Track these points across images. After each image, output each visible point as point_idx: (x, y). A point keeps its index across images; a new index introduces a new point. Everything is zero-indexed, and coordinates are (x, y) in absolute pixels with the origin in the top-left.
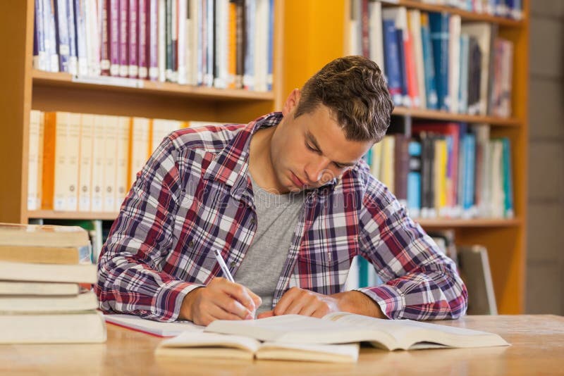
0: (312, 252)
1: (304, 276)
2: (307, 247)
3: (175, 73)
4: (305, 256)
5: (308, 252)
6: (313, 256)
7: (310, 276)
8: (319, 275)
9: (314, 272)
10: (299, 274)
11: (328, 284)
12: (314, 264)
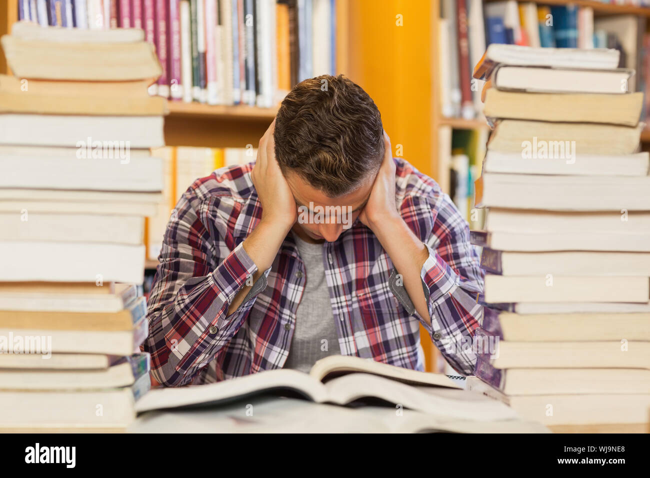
0: (376, 300)
1: (372, 330)
2: (368, 296)
3: (203, 91)
4: (368, 306)
5: (371, 302)
6: (377, 304)
7: (378, 329)
8: (388, 325)
9: (382, 323)
10: (365, 329)
11: (401, 334)
12: (380, 314)
